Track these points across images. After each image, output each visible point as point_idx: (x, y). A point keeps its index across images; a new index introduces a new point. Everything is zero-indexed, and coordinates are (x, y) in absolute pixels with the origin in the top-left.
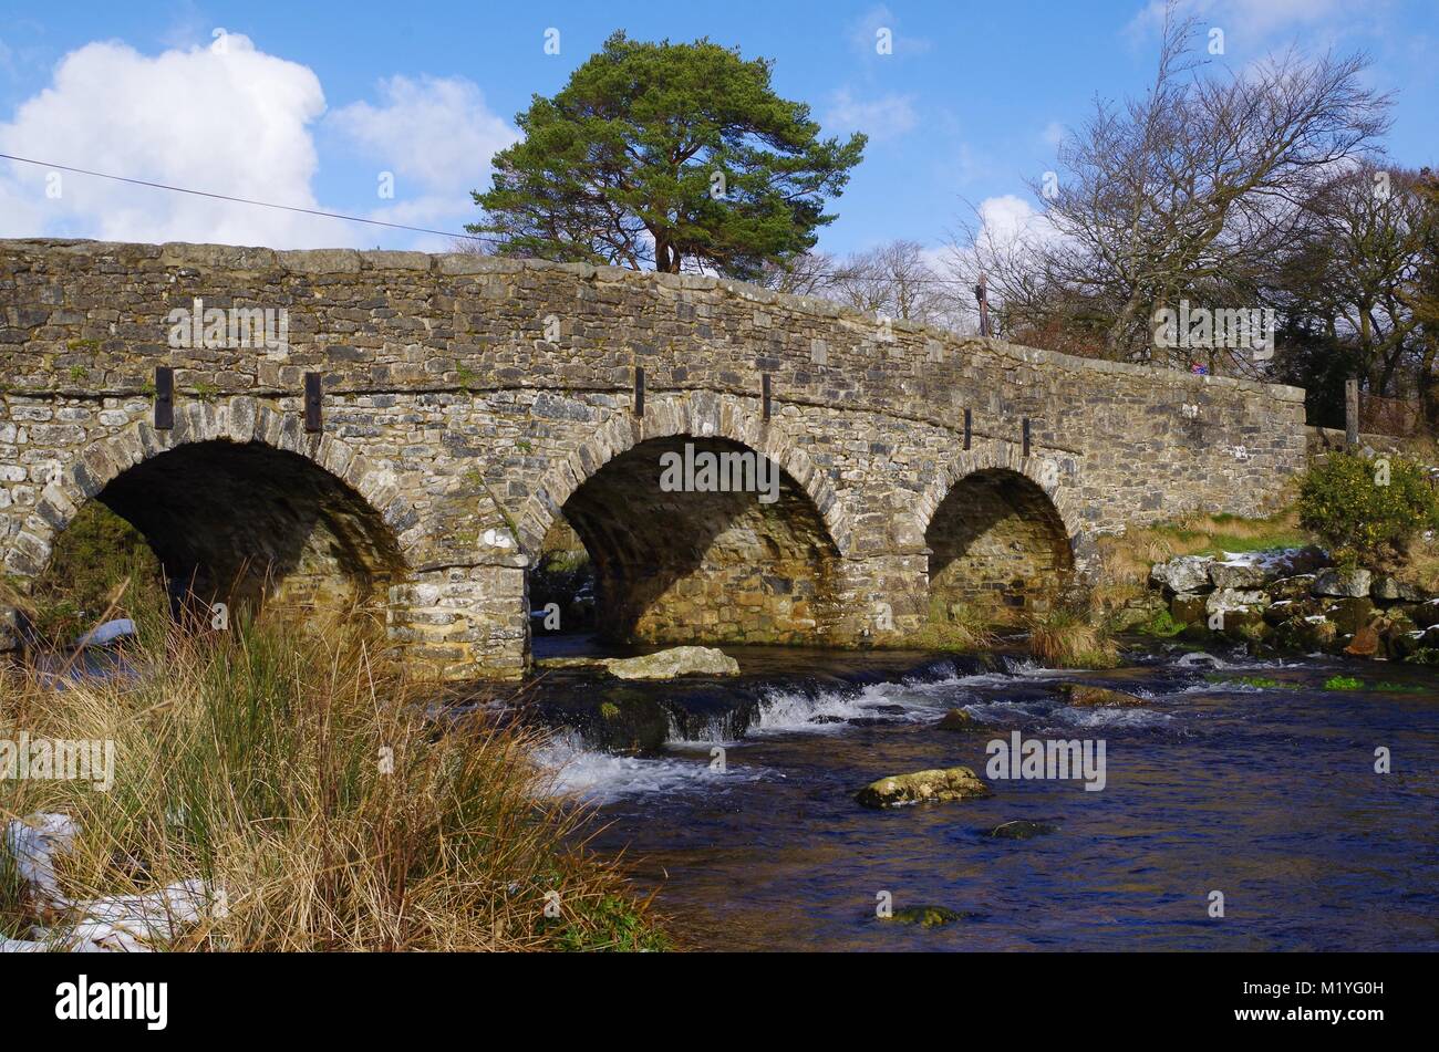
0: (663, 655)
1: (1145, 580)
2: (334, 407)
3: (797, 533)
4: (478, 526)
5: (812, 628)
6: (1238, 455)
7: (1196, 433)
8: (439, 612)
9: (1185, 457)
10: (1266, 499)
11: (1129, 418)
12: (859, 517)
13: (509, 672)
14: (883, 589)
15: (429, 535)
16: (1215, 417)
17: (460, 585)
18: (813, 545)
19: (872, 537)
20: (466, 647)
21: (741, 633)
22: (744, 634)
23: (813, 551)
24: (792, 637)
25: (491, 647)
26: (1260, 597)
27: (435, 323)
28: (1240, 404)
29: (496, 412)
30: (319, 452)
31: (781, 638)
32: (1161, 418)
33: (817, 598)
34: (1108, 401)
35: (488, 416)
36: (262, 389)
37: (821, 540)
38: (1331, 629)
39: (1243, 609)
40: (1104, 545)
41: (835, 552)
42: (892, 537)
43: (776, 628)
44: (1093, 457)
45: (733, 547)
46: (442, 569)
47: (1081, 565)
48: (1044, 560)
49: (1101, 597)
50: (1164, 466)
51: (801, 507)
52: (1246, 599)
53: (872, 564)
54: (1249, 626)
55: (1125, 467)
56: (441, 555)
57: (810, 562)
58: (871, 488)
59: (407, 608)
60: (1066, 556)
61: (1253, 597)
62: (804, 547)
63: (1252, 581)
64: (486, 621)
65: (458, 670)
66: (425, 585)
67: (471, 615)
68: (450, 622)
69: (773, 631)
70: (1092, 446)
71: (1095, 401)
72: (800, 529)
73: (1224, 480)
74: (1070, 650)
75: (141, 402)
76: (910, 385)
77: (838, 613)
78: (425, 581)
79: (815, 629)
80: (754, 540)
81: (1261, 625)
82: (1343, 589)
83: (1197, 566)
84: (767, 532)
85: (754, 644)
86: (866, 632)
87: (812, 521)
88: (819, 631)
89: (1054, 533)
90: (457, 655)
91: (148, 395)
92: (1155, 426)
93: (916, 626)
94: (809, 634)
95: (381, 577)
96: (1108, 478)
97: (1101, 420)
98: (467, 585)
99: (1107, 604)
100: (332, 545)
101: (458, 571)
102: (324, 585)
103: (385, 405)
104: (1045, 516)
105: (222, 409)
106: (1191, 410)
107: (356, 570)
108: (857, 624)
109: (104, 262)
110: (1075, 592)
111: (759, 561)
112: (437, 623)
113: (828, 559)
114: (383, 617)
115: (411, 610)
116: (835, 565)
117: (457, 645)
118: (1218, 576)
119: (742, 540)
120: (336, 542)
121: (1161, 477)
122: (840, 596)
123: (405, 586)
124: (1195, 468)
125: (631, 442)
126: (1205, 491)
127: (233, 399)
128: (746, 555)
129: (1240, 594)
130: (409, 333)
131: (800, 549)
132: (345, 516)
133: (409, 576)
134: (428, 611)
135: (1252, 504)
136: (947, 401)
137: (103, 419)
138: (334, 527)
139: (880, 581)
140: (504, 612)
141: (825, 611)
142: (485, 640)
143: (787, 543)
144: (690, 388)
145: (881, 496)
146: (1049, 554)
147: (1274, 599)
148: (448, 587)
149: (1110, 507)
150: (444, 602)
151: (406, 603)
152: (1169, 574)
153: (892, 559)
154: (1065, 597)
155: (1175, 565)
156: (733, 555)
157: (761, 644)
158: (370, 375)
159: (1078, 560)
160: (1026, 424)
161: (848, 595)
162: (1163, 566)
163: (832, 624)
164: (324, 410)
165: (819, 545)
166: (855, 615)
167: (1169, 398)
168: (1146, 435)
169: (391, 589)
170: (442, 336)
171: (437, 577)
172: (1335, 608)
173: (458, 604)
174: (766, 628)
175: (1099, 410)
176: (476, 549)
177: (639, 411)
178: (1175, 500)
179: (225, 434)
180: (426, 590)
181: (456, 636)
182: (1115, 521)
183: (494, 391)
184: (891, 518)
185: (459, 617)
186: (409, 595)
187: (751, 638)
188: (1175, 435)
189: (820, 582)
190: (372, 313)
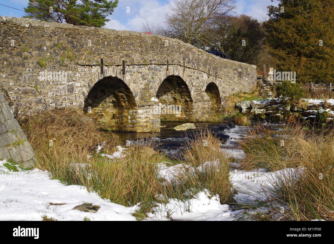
0: (184, 125)
1: (234, 106)
2: (127, 68)
3: (183, 97)
4: (150, 96)
5: (185, 118)
6: (246, 79)
7: (240, 74)
8: (143, 116)
9: (238, 80)
10: (250, 89)
11: (230, 72)
12: (195, 93)
13: (157, 130)
14: (201, 109)
15: (140, 98)
16: (243, 71)
17: (147, 110)
18: (186, 99)
19: (199, 98)
20: (148, 124)
21: (165, 119)
22: (166, 119)
23: (186, 101)
24: (180, 120)
25: (154, 124)
26: (264, 110)
27: (141, 49)
28: (247, 69)
29: (149, 70)
30: (124, 79)
31: (176, 120)
32: (235, 72)
33: (186, 111)
34: (227, 68)
35: (148, 71)
36: (116, 64)
37: (188, 98)
38: (282, 116)
39: (261, 113)
40: (226, 99)
41: (191, 101)
42: (202, 98)
43: (175, 118)
44: (224, 80)
45: (164, 100)
46: (143, 106)
47: (222, 103)
48: (214, 102)
49: (227, 110)
50: (235, 82)
51: (186, 91)
52: (260, 110)
53: (199, 104)
54: (262, 116)
55: (229, 82)
56: (143, 103)
57: (184, 103)
58: (197, 87)
59: (135, 115)
60: (219, 101)
61: (262, 110)
62: (184, 100)
63: (261, 107)
64: (153, 118)
65: (147, 130)
66: (140, 110)
67: (150, 117)
68: (145, 118)
69: (174, 118)
70: (224, 78)
71: (224, 68)
72: (183, 96)
73: (244, 85)
74: (243, 122)
75: (98, 66)
76: (202, 64)
77: (192, 115)
78: (140, 109)
79: (186, 118)
80: (170, 98)
81: (265, 116)
82: (284, 108)
83: (248, 103)
84: (174, 96)
85: (169, 121)
86: (198, 119)
87: (187, 94)
88: (187, 118)
89: (217, 96)
90: (147, 126)
91: (99, 65)
92: (234, 73)
93: (208, 117)
94: (184, 119)
95: (126, 108)
96: (226, 85)
97: (226, 72)
98: (149, 110)
99: (228, 112)
100: (113, 101)
101: (147, 107)
102: (107, 110)
103: (134, 68)
104: (216, 92)
105: (110, 69)
106: (240, 70)
107: (118, 106)
108: (196, 117)
109: (91, 32)
110: (221, 109)
111: (170, 103)
112: (142, 119)
113: (189, 103)
114: (127, 118)
115: (136, 116)
116: (191, 104)
117: (147, 124)
118: (253, 106)
119: (167, 98)
120: (115, 100)
121: (235, 84)
122: (193, 111)
123: (134, 110)
124: (240, 82)
125: (166, 77)
126: (241, 87)
127: (112, 66)
128: (167, 101)
129: (259, 109)
130: (136, 51)
131: (182, 100)
132: (121, 94)
133: (136, 108)
134: (140, 116)
135: (248, 90)
136: (206, 67)
137: (92, 71)
138: (116, 96)
139: (201, 107)
140: (157, 116)
141: (188, 114)
142: (153, 123)
143: (179, 99)
144: (174, 65)
145: (199, 89)
146: (215, 101)
147: (267, 111)
148: (145, 111)
149: (226, 91)
150: (144, 114)
151: (135, 114)
152: (241, 105)
153: (203, 103)
154: (219, 110)
155: (242, 103)
156: (164, 101)
157: (171, 121)
158: (132, 61)
159: (222, 102)
160: (216, 72)
161: (194, 110)
162: (239, 103)
163: (190, 117)
164: (125, 69)
165: (188, 99)
166: (196, 115)
167: (236, 67)
168: (233, 75)
169: (130, 111)
170: (142, 52)
171: (142, 108)
172: (282, 112)
173: (147, 114)
174: (172, 118)
175: (225, 70)
176: (150, 102)
177: (167, 70)
178: (237, 89)
179: (111, 75)
180: (140, 111)
181: (147, 122)
182: (227, 93)
183: (148, 65)
184: (202, 94)
185: (147, 117)
186: (136, 112)
187: (168, 120)
188: (237, 75)
189: (187, 108)
190: (131, 46)
